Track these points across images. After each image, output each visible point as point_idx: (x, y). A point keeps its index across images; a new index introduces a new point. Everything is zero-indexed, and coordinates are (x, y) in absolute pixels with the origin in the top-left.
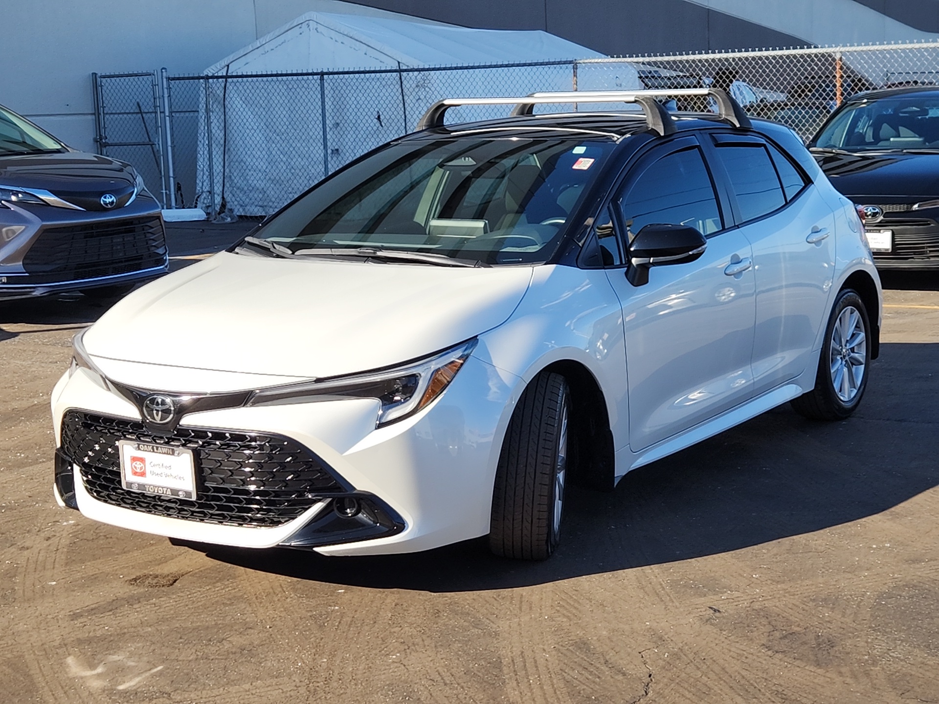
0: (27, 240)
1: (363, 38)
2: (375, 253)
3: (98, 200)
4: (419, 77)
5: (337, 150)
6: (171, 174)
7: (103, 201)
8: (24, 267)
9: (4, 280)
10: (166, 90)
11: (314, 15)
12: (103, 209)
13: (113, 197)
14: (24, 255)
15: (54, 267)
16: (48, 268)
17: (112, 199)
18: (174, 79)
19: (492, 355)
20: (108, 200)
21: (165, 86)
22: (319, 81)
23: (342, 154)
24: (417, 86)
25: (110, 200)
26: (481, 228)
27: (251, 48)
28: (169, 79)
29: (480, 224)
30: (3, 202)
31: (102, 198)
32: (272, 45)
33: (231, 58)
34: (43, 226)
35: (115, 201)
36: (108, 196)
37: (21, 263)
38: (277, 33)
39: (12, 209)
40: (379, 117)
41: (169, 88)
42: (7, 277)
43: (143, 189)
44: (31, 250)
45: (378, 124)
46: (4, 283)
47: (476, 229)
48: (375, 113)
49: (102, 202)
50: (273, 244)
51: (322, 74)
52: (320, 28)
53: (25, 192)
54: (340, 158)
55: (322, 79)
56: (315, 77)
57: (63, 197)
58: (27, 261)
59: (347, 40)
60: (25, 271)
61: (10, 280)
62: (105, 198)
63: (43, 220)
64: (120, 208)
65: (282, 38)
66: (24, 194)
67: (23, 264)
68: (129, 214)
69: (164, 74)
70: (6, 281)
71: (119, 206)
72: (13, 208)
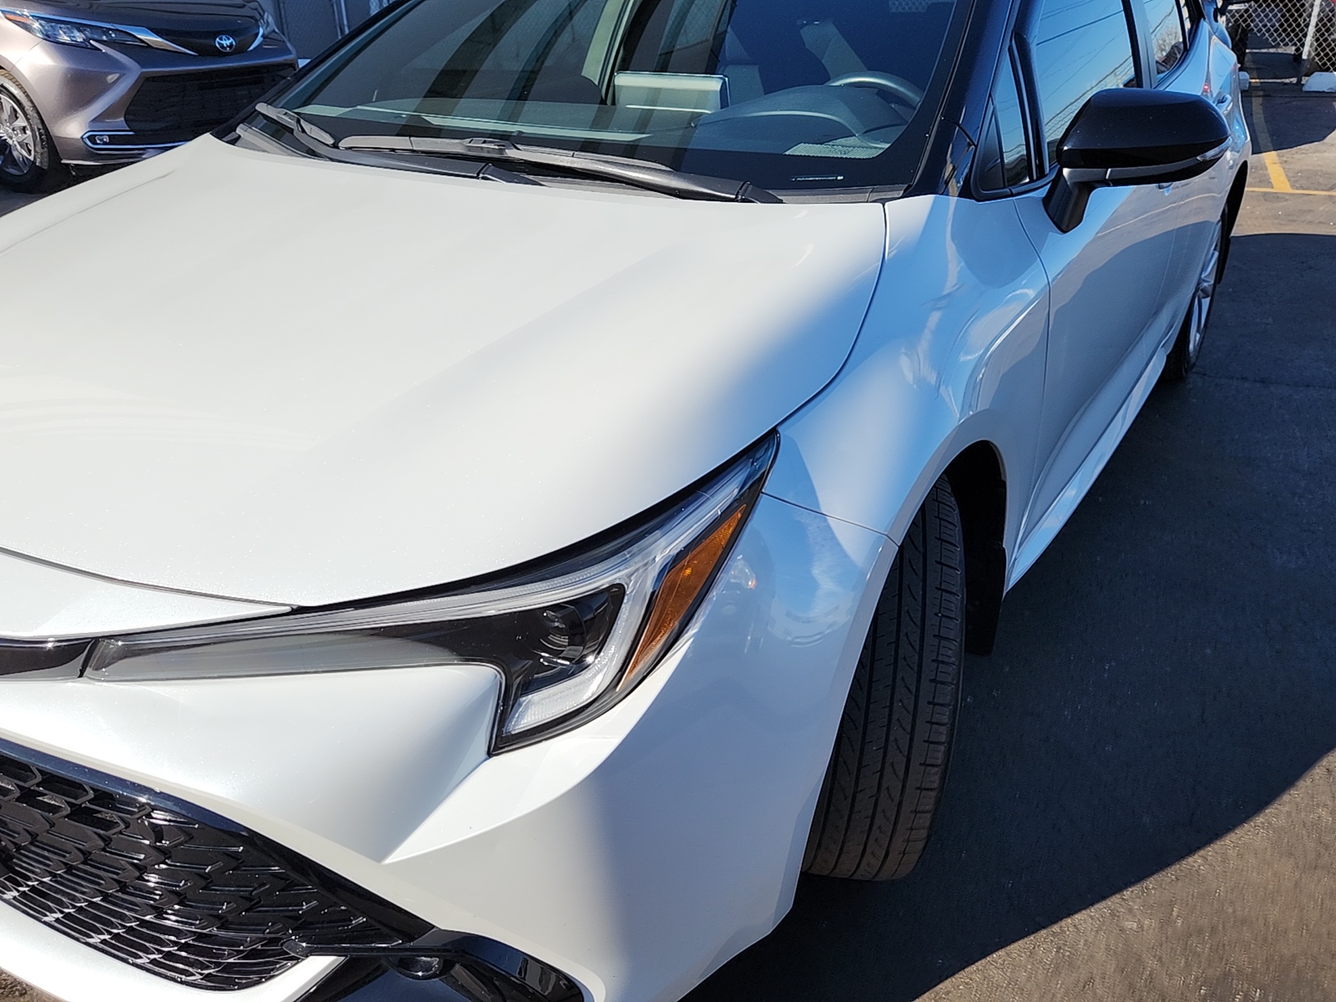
0: (127, 89)
2: (501, 151)
3: (212, 42)
6: (345, 22)
7: (219, 43)
8: (127, 123)
9: (106, 139)
12: (220, 54)
13: (231, 40)
14: (125, 110)
15: (164, 125)
16: (157, 126)
17: (230, 41)
19: (815, 483)
20: (226, 43)
25: (228, 42)
26: (716, 91)
29: (712, 84)
30: (91, 41)
31: (218, 39)
34: (142, 73)
35: (234, 43)
36: (224, 37)
37: (123, 119)
39: (104, 51)
42: (108, 135)
43: (274, 31)
44: (133, 103)
46: (105, 143)
47: (705, 93)
49: (217, 45)
50: (298, 121)
53: (117, 30)
57: (170, 37)
58: (131, 117)
60: (128, 129)
61: (113, 140)
62: (221, 39)
63: (143, 66)
64: (243, 52)
66: (118, 32)
67: (126, 120)
68: (254, 59)
70: (108, 141)
71: (239, 50)
72: (104, 49)
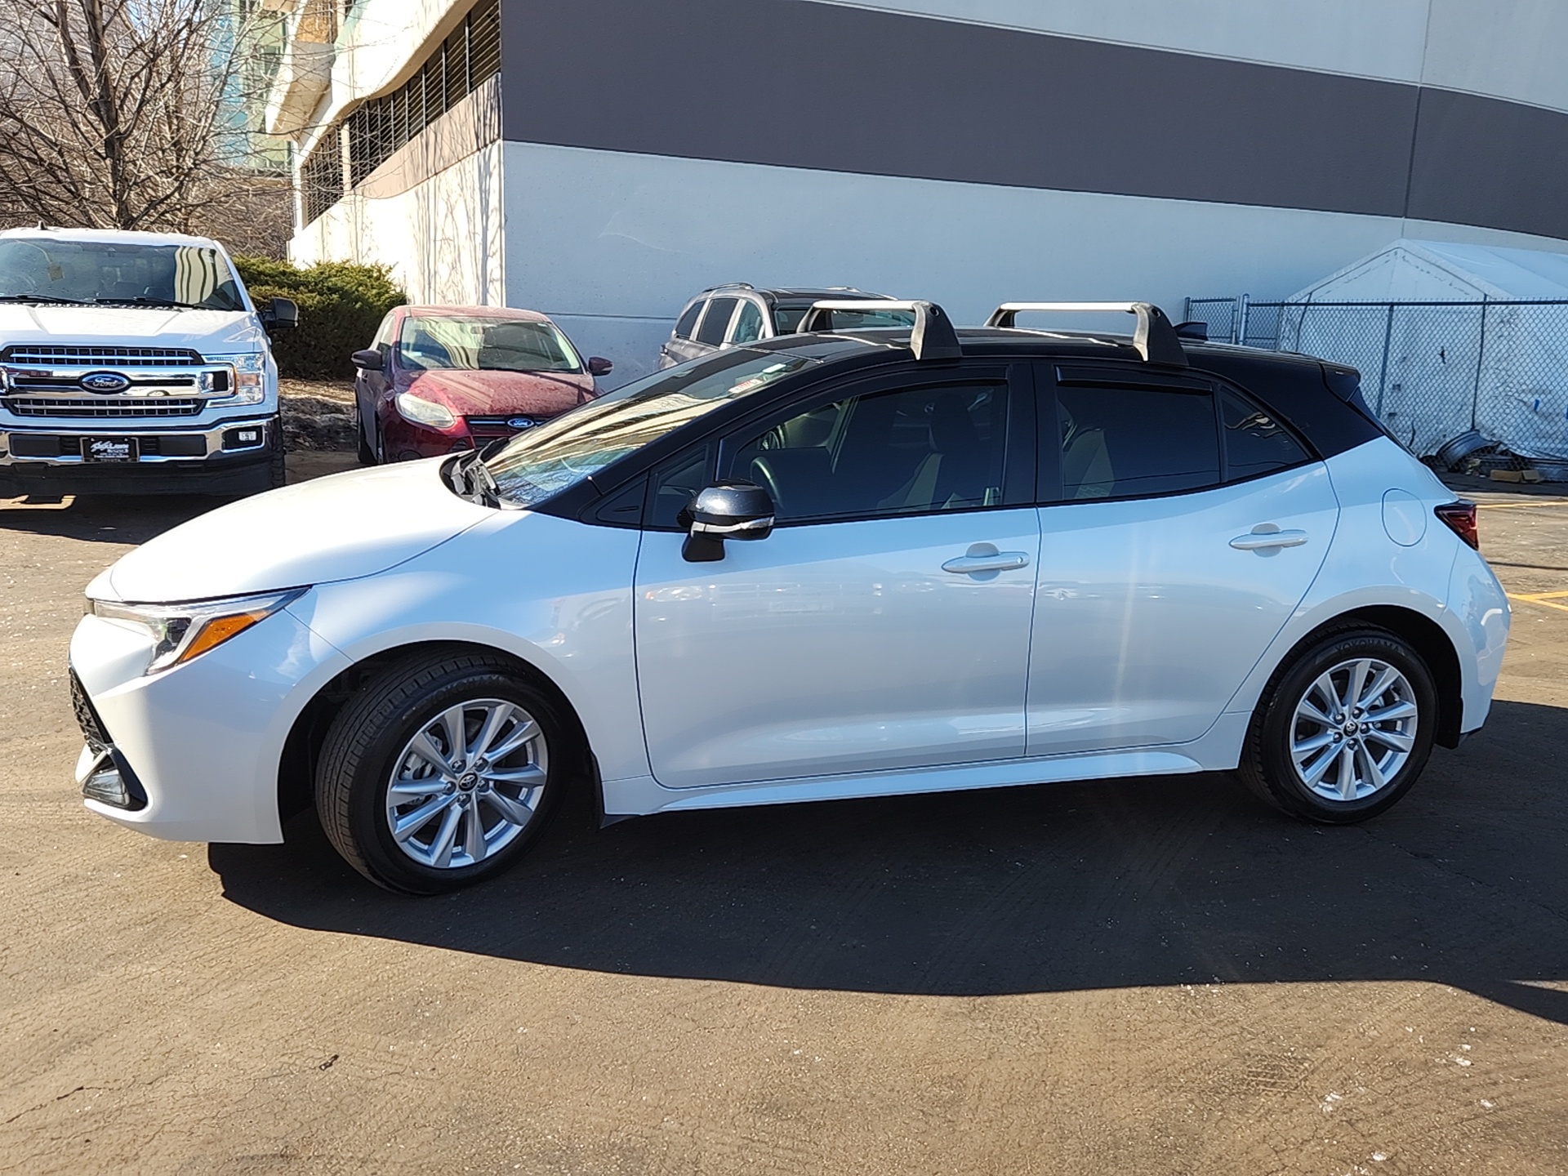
1: (1451, 267)
4: (1506, 312)
5: (1399, 386)
10: (1244, 316)
11: (1404, 243)
18: (1253, 305)
21: (1245, 311)
22: (1387, 312)
23: (1403, 390)
24: (1502, 321)
27: (1335, 276)
28: (1248, 305)
32: (1356, 273)
33: (1315, 286)
38: (1364, 261)
40: (1442, 355)
41: (1247, 314)
45: (1440, 360)
48: (1439, 349)
51: (1392, 304)
52: (1408, 257)
54: (1400, 395)
55: (1391, 310)
56: (1385, 307)
59: (1433, 269)
65: (1366, 267)
69: (1246, 300)
